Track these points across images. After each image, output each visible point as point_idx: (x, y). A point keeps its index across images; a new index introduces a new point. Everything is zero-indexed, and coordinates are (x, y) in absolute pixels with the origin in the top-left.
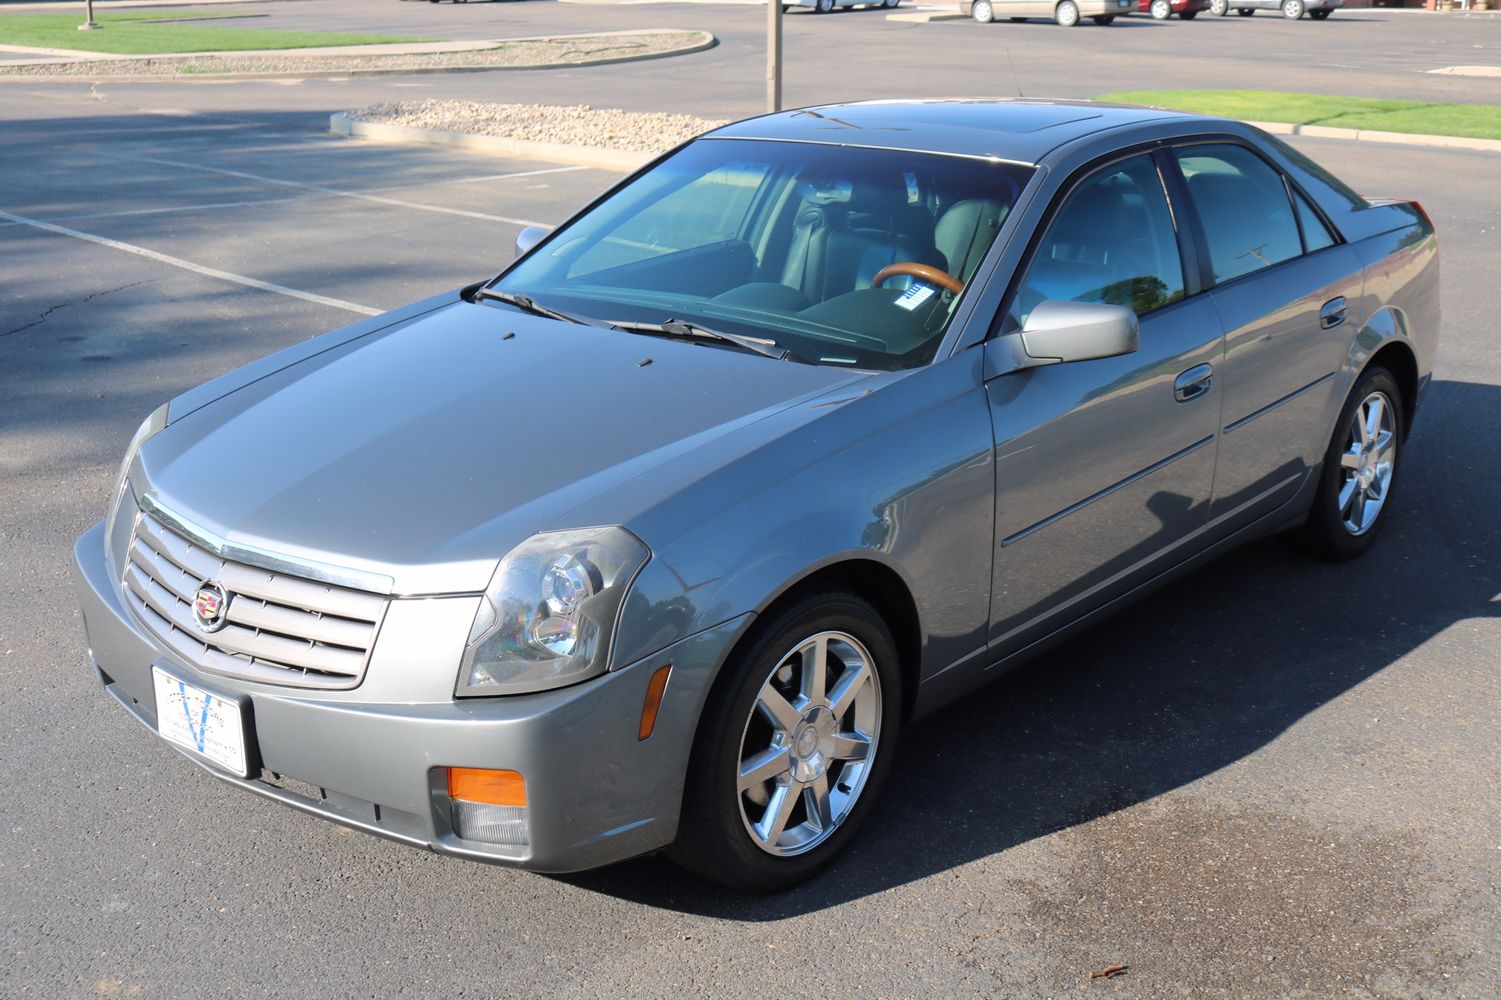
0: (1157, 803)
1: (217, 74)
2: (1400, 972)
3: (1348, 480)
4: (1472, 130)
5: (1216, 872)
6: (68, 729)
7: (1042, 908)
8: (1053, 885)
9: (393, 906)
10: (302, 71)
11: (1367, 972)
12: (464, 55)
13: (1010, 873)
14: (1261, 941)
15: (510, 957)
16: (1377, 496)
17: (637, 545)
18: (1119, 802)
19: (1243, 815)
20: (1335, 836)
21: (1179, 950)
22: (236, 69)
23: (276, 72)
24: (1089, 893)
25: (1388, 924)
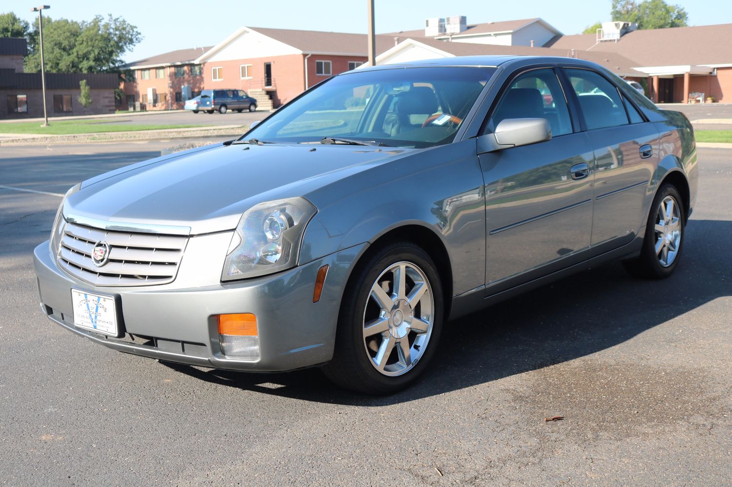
0: (574, 362)
1: (106, 140)
2: (702, 415)
3: (659, 238)
4: (709, 139)
5: (606, 384)
6: (29, 352)
7: (519, 398)
8: (523, 390)
9: (191, 406)
10: (147, 138)
11: (685, 416)
12: (225, 130)
13: (502, 387)
14: (630, 407)
15: (250, 422)
16: (674, 250)
17: (310, 206)
18: (554, 362)
19: (618, 364)
20: (665, 370)
21: (589, 411)
22: (116, 138)
23: (135, 139)
24: (542, 393)
25: (694, 399)
